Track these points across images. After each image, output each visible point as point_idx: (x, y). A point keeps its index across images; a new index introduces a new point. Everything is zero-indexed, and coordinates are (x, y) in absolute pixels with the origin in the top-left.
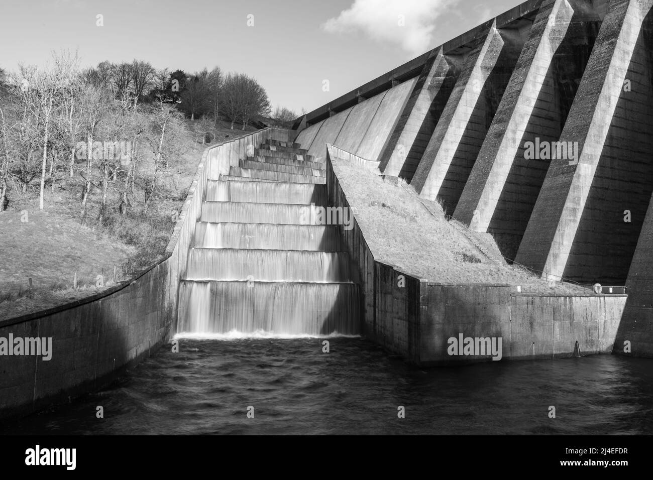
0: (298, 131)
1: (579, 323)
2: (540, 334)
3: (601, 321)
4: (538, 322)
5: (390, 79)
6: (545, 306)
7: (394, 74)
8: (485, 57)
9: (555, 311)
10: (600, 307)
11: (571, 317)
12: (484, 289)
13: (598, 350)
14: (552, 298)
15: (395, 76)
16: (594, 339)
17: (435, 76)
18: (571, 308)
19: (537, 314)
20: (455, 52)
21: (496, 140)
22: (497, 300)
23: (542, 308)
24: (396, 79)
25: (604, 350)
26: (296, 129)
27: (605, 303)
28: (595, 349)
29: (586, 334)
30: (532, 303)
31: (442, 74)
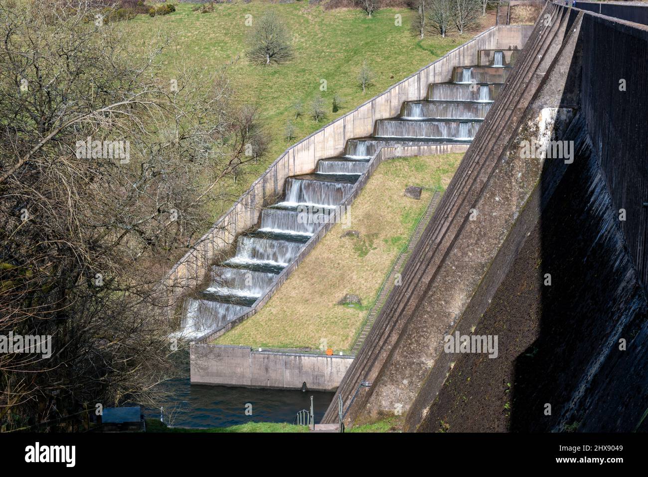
1: (307, 373)
2: (273, 375)
3: (327, 371)
4: (272, 369)
6: (278, 361)
9: (286, 363)
10: (327, 364)
11: (300, 368)
12: (232, 349)
13: (324, 388)
14: (284, 357)
16: (320, 382)
18: (300, 363)
19: (271, 365)
22: (241, 355)
23: (276, 362)
25: (329, 389)
27: (332, 362)
28: (321, 388)
29: (313, 378)
30: (268, 358)
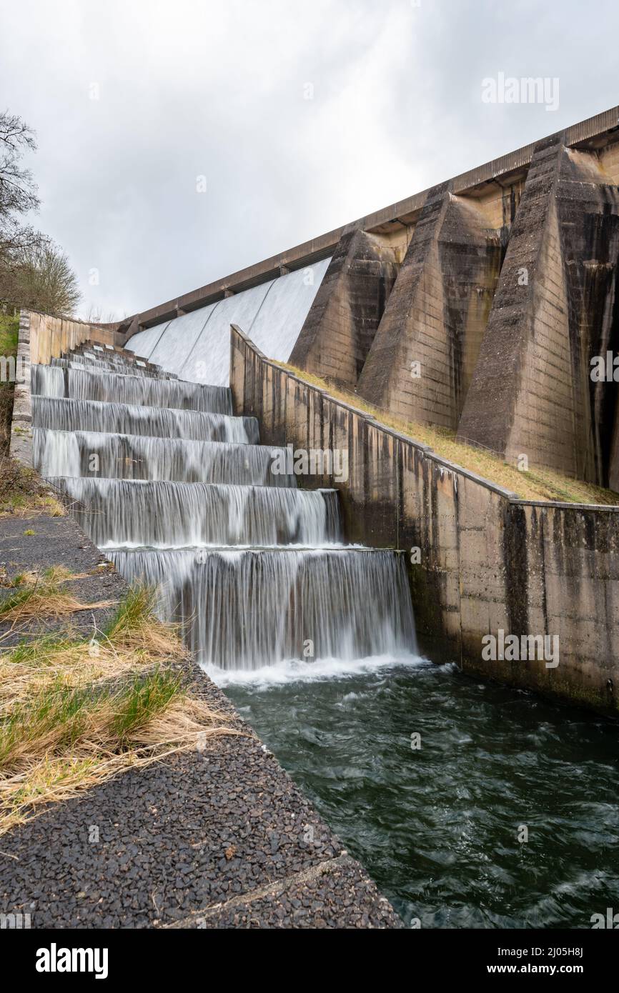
0: (127, 335)
5: (276, 266)
7: (283, 258)
8: (442, 229)
15: (285, 261)
17: (355, 258)
20: (380, 230)
21: (509, 328)
24: (286, 266)
26: (125, 333)
31: (364, 257)
